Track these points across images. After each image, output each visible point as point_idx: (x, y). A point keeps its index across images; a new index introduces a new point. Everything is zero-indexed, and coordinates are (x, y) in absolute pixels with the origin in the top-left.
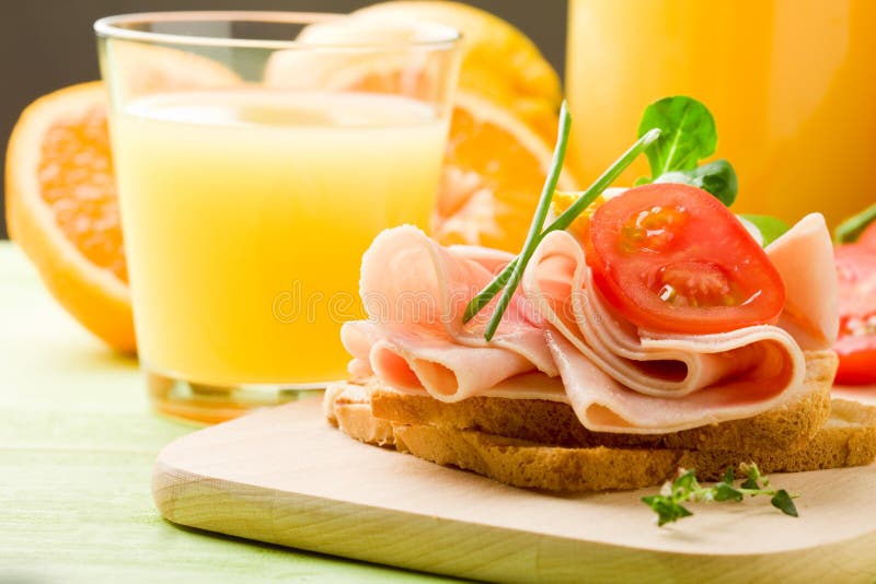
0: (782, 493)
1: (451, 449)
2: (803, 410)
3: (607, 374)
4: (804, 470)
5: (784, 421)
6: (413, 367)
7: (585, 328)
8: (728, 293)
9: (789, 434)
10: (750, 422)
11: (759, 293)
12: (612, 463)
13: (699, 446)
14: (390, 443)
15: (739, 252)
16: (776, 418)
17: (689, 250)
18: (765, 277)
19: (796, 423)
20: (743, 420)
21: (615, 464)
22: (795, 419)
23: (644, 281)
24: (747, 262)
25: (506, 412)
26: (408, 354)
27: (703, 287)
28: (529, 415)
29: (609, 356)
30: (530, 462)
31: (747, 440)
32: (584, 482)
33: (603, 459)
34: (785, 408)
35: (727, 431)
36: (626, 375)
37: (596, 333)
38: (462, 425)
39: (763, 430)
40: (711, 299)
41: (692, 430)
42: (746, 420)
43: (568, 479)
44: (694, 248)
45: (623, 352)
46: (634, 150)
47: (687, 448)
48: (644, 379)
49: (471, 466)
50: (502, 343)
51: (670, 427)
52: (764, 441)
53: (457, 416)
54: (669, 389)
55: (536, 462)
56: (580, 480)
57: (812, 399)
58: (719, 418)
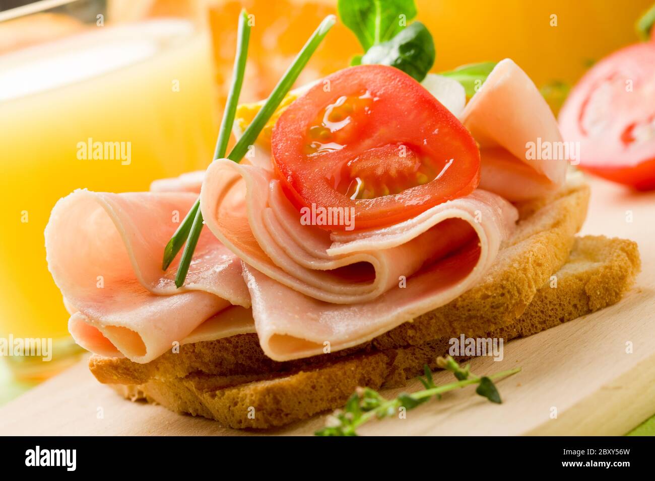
0: (485, 380)
1: (180, 398)
2: (507, 280)
3: (300, 294)
4: (543, 330)
5: (488, 297)
6: (106, 334)
7: (270, 250)
8: (420, 169)
9: (498, 307)
10: (453, 305)
11: (451, 161)
12: (314, 387)
13: (410, 342)
14: (141, 397)
15: (428, 123)
16: (479, 295)
17: (376, 135)
18: (457, 144)
19: (503, 295)
20: (445, 306)
21: (318, 387)
22: (500, 291)
23: (330, 183)
24: (436, 131)
25: (215, 353)
26: (98, 322)
27: (393, 172)
28: (239, 350)
29: (299, 273)
30: (236, 404)
31: (455, 324)
32: (287, 415)
33: (301, 387)
34: (490, 280)
35: (434, 321)
36: (319, 288)
37: (284, 251)
38: (182, 374)
39: (469, 310)
40: (404, 181)
41: (400, 326)
42: (448, 305)
43: (270, 414)
44: (382, 132)
45: (314, 264)
46: (312, 42)
47: (400, 346)
48: (338, 288)
49: (200, 412)
50: (192, 286)
51: (361, 337)
52: (474, 321)
53: (174, 367)
54: (363, 293)
55: (239, 404)
56: (282, 415)
57: (520, 263)
58: (413, 314)
